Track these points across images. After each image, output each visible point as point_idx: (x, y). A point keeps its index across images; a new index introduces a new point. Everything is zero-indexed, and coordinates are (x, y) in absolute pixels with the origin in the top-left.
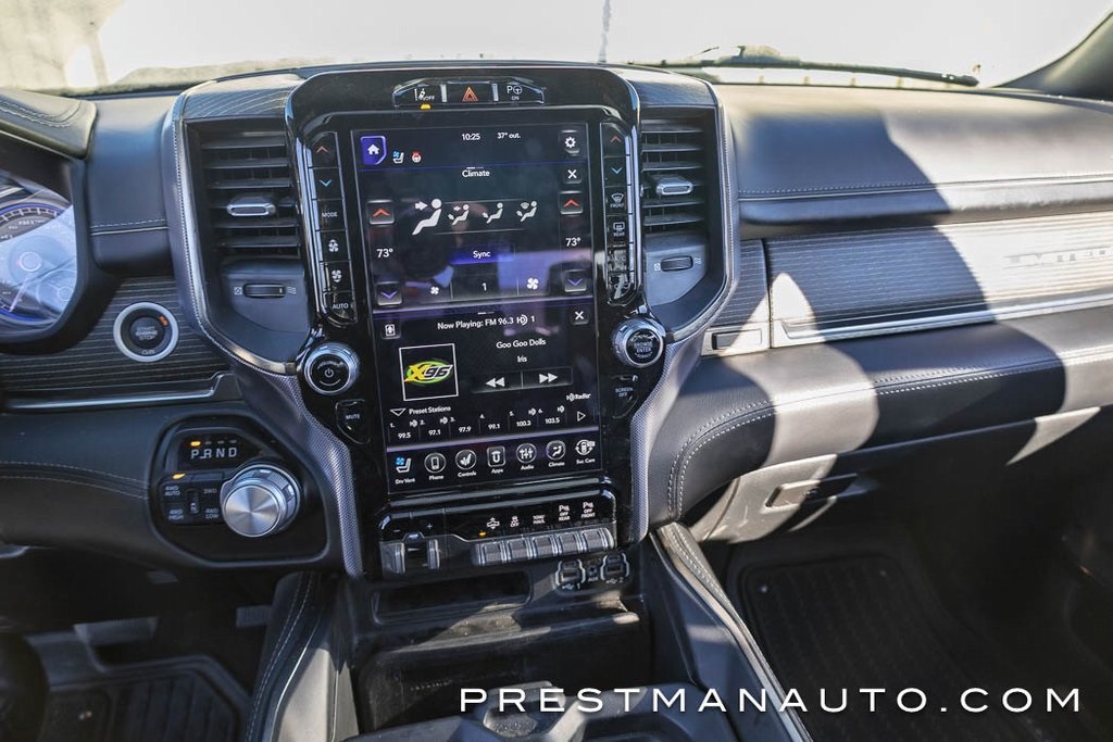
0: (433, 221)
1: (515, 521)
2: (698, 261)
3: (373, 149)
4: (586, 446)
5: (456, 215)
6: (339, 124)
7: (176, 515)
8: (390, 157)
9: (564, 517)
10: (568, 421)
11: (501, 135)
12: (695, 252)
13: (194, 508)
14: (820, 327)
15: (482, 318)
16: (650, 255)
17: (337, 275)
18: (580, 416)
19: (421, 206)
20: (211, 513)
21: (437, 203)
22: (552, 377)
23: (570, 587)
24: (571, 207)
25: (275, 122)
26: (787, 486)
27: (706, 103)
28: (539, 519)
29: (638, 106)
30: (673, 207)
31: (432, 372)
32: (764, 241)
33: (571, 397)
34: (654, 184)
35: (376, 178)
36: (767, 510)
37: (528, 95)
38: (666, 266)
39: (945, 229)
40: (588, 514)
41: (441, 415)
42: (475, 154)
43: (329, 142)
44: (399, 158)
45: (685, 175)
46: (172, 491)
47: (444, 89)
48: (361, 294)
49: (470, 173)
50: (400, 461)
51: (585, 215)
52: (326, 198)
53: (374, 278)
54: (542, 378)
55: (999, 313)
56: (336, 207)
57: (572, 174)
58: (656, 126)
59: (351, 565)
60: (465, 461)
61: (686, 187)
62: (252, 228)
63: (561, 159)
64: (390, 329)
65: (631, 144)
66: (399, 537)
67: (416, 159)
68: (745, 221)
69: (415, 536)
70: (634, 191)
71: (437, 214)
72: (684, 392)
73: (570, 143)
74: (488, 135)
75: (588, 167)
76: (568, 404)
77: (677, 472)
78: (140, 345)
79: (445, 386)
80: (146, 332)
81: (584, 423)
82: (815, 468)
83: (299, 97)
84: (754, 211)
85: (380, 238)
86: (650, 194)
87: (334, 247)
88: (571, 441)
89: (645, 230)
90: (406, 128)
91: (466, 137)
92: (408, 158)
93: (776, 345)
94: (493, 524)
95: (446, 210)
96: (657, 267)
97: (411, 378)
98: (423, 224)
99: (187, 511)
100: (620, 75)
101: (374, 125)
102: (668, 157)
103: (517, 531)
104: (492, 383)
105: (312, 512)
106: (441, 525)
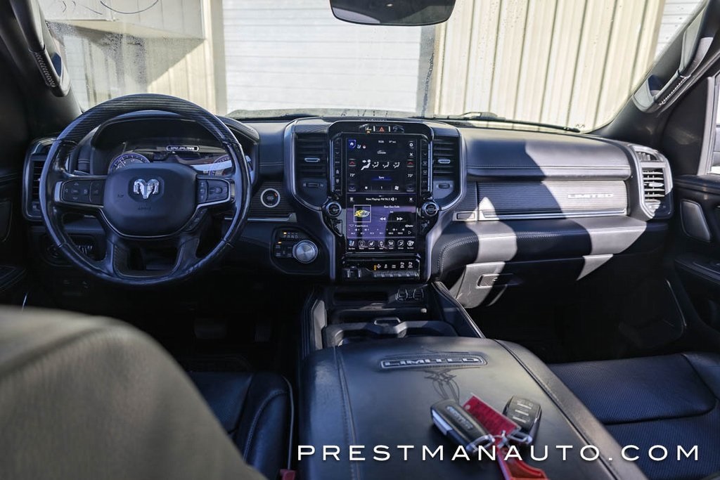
0: (367, 166)
1: (386, 266)
2: (451, 186)
3: (352, 144)
4: (411, 243)
5: (375, 165)
6: (342, 136)
7: (278, 255)
8: (357, 146)
9: (402, 267)
10: (405, 234)
11: (390, 142)
12: (451, 183)
13: (284, 253)
14: (497, 214)
15: (380, 198)
16: (435, 182)
17: (338, 181)
18: (409, 233)
19: (364, 161)
20: (289, 255)
21: (369, 161)
22: (401, 219)
23: (402, 299)
24: (410, 165)
25: (322, 135)
26: (485, 275)
27: (456, 135)
28: (394, 266)
29: (433, 135)
30: (444, 167)
31: (363, 214)
32: (477, 182)
33: (407, 226)
34: (437, 160)
35: (352, 151)
36: (478, 287)
37: (399, 130)
38: (441, 186)
39: (545, 183)
40: (410, 266)
41: (365, 228)
42: (382, 147)
43: (339, 141)
44: (359, 147)
45: (448, 158)
46: (278, 247)
47: (374, 127)
48: (344, 187)
49: (380, 152)
50: (351, 242)
51: (415, 168)
52: (337, 158)
53: (349, 182)
54: (398, 219)
55: (567, 215)
56: (340, 160)
57: (411, 154)
58: (440, 142)
59: (333, 274)
60: (371, 244)
61: (449, 161)
62: (314, 165)
63: (409, 150)
64: (352, 199)
65: (430, 147)
66: (349, 267)
67: (364, 147)
68: (469, 175)
69: (353, 267)
70: (431, 162)
71: (369, 164)
72: (443, 233)
73: (411, 145)
74: (386, 142)
75: (416, 153)
76: (406, 228)
77: (441, 256)
78: (267, 202)
79: (367, 219)
80: (270, 198)
81: (411, 235)
82: (495, 267)
83: (331, 128)
84: (472, 172)
85: (351, 170)
86: (436, 163)
87: (338, 172)
88: (406, 241)
89: (434, 174)
90: (362, 138)
91: (379, 141)
92: (362, 147)
93: (480, 219)
94: (379, 266)
95: (372, 163)
96: (437, 186)
97: (356, 215)
98: (364, 167)
99: (282, 254)
100: (428, 125)
101: (352, 137)
102: (443, 152)
103: (386, 269)
104: (382, 219)
105: (322, 256)
106: (362, 266)
